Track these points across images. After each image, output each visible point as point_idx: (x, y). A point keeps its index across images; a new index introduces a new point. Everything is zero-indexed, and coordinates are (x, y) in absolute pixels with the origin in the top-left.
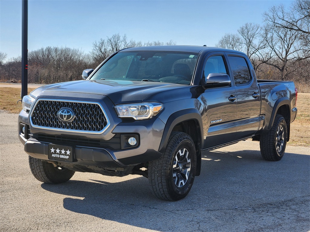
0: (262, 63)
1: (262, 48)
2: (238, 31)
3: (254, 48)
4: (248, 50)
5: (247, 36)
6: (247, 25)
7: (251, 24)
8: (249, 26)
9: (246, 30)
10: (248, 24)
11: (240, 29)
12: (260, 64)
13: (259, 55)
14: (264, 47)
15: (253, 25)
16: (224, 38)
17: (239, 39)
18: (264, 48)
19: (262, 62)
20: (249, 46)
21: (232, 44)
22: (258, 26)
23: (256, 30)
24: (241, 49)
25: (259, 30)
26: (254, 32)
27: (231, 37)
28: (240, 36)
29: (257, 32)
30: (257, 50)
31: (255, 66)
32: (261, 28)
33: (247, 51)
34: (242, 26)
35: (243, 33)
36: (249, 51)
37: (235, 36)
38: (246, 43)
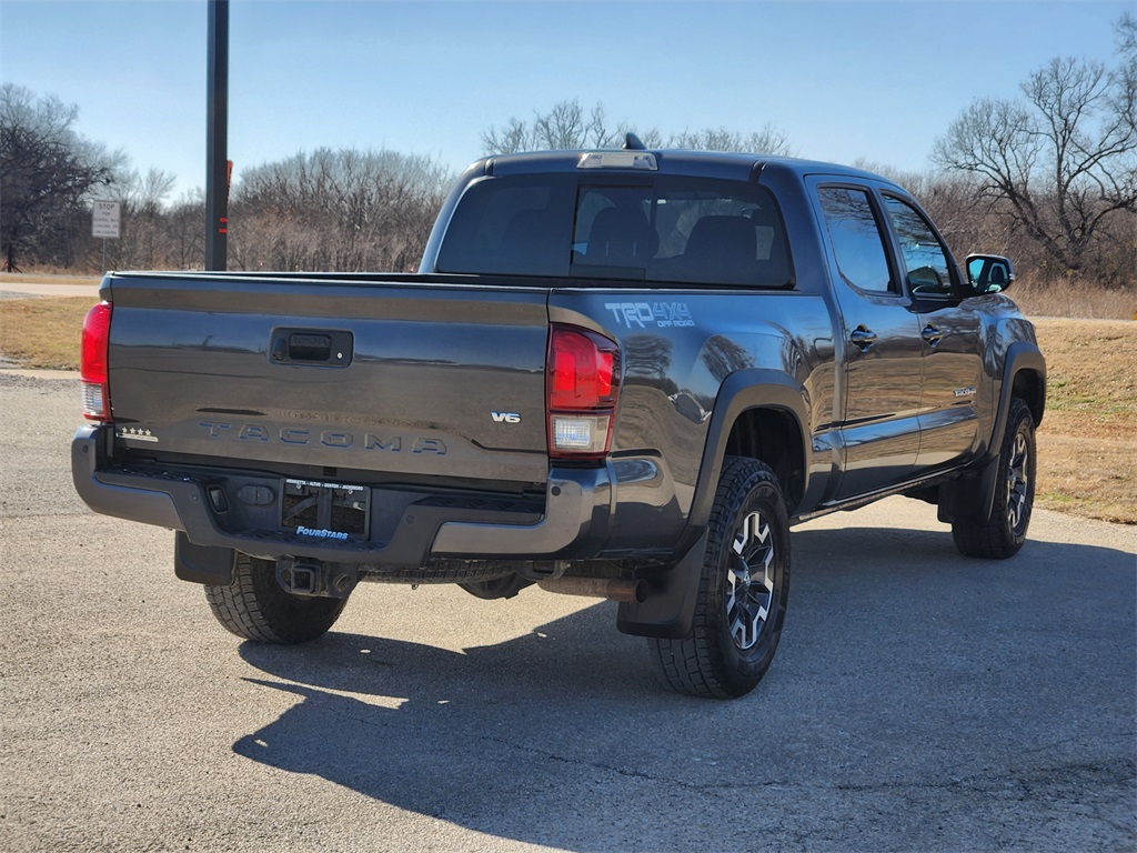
0: (1114, 208)
1: (1113, 150)
2: (1023, 87)
3: (1081, 153)
4: (1060, 159)
5: (1056, 106)
6: (1056, 63)
7: (1072, 62)
8: (1064, 70)
9: (1053, 85)
10: (1063, 59)
11: (1030, 80)
12: (1105, 212)
13: (1103, 178)
14: (1120, 148)
15: (1079, 66)
16: (969, 115)
17: (1024, 119)
18: (1122, 150)
19: (1112, 204)
20: (1064, 145)
21: (998, 136)
22: (1100, 68)
23: (1091, 83)
24: (1032, 156)
25: (1103, 81)
26: (1082, 92)
27: (994, 111)
28: (1030, 107)
29: (1094, 92)
30: (1095, 158)
31: (1085, 219)
32: (1112, 77)
33: (1056, 162)
34: (1036, 70)
35: (1039, 95)
36: (1064, 164)
37: (1011, 106)
38: (1052, 131)
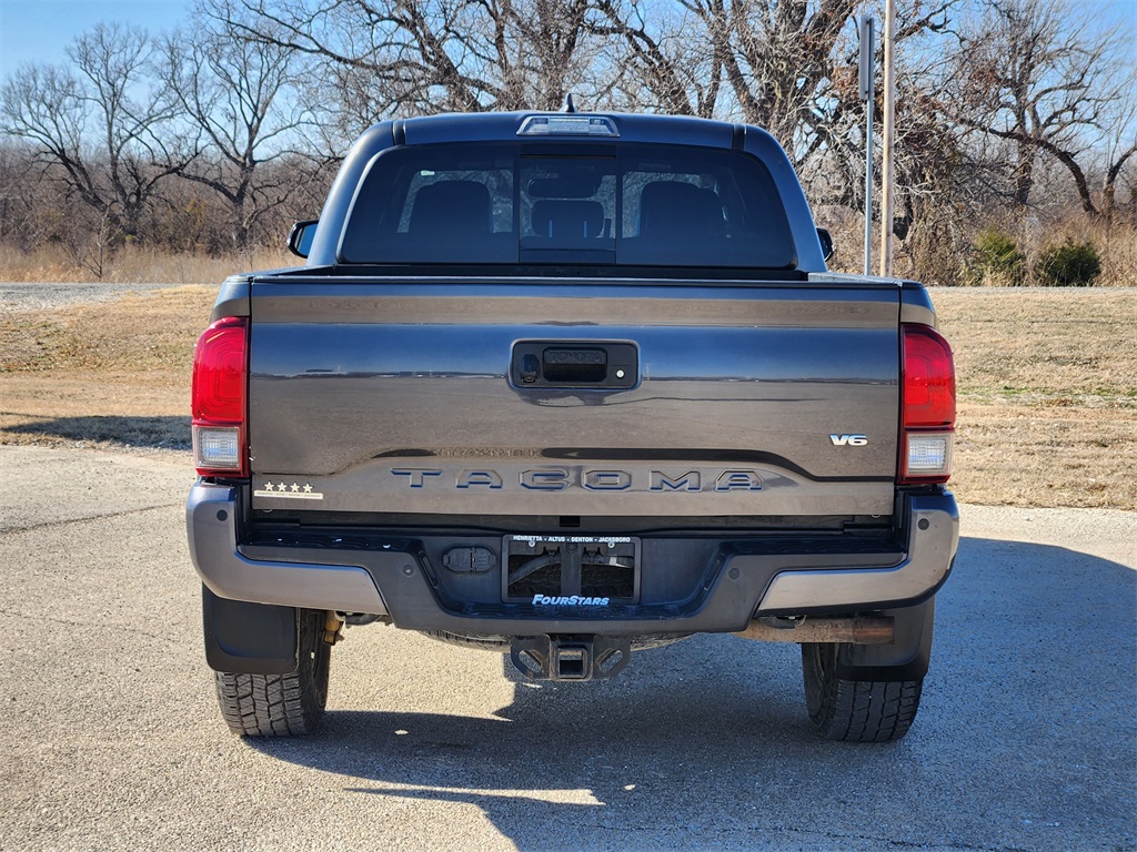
0: (168, 173)
1: (163, 115)
2: (68, 51)
3: (131, 119)
4: (110, 125)
5: (103, 71)
6: (100, 28)
7: (116, 28)
8: (108, 35)
9: (99, 50)
10: (107, 24)
11: (75, 45)
12: (157, 177)
13: (153, 144)
14: (169, 114)
15: (123, 30)
16: (15, 79)
17: (71, 84)
18: (172, 117)
19: (165, 170)
20: (114, 110)
21: (48, 100)
22: (144, 34)
23: (136, 49)
24: (81, 122)
25: (147, 48)
26: (128, 58)
27: (41, 76)
28: (77, 72)
29: (140, 58)
30: (143, 124)
31: (140, 184)
32: (155, 44)
33: (106, 127)
34: (80, 35)
35: (86, 60)
36: (115, 130)
37: (56, 71)
38: (99, 97)
